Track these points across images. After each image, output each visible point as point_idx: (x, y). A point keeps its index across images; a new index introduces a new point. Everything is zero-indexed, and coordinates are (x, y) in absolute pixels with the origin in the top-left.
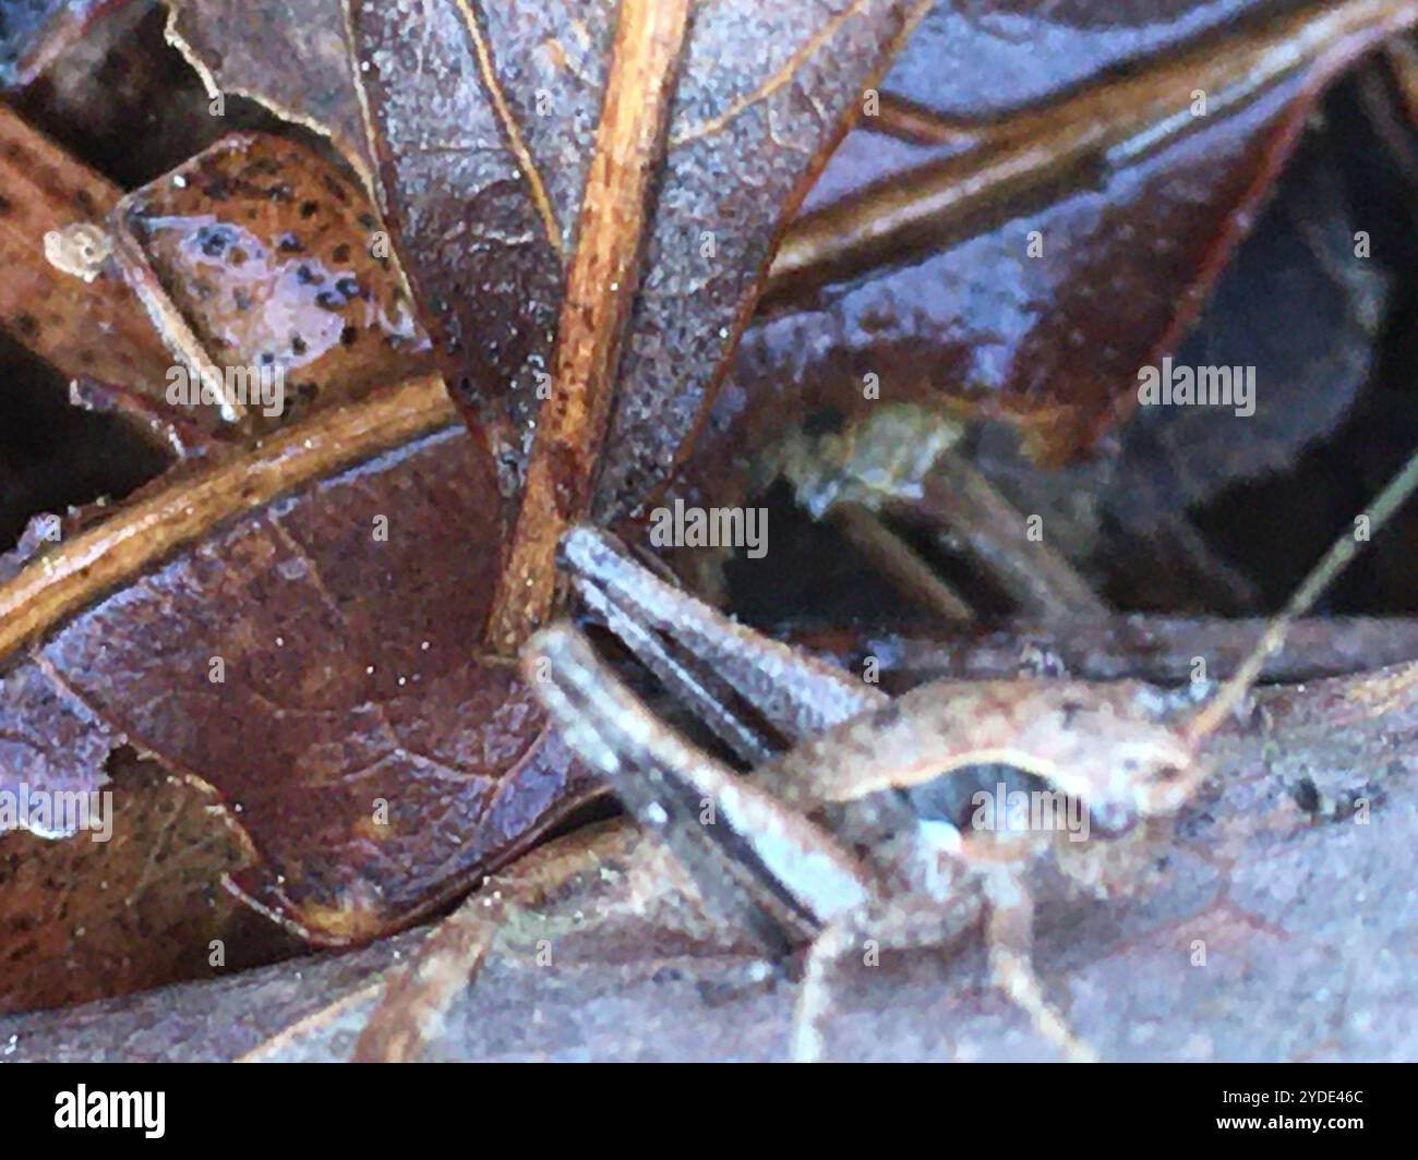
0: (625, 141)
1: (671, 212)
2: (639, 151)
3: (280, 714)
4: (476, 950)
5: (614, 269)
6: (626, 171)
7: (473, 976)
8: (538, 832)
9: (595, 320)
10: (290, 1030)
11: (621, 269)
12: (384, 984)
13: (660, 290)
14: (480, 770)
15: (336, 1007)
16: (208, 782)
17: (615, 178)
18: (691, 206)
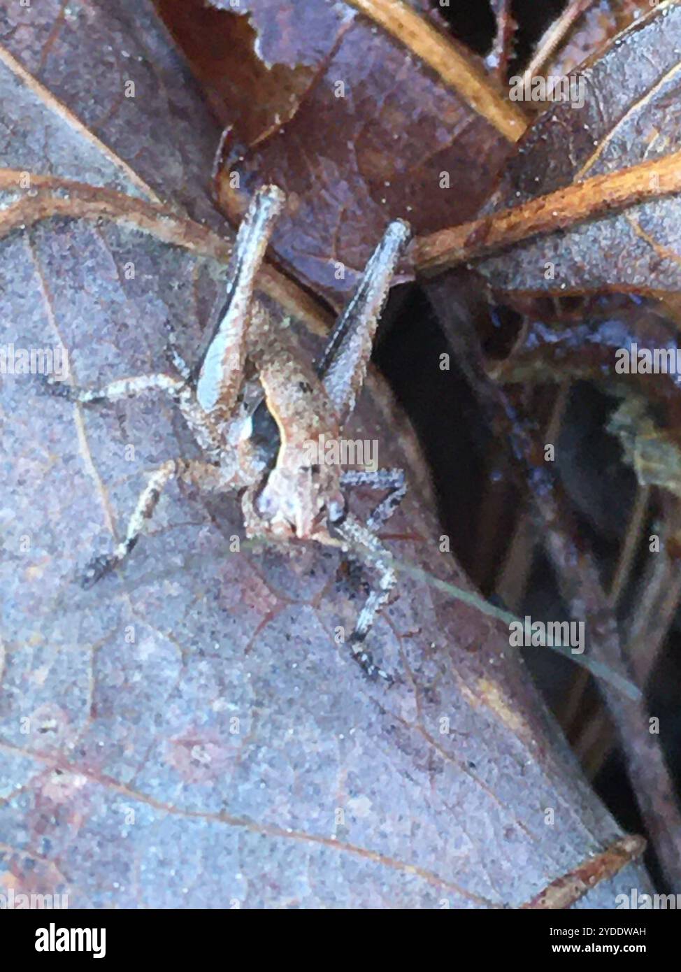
0: (612, 186)
1: (599, 229)
2: (611, 194)
3: (351, 146)
4: (190, 245)
5: (562, 210)
6: (601, 191)
7: (171, 246)
8: (309, 285)
9: (539, 212)
10: (123, 164)
11: (563, 213)
12: (162, 205)
13: (571, 242)
14: (338, 248)
15: (142, 183)
16: (295, 115)
17: (597, 189)
18: (605, 238)
